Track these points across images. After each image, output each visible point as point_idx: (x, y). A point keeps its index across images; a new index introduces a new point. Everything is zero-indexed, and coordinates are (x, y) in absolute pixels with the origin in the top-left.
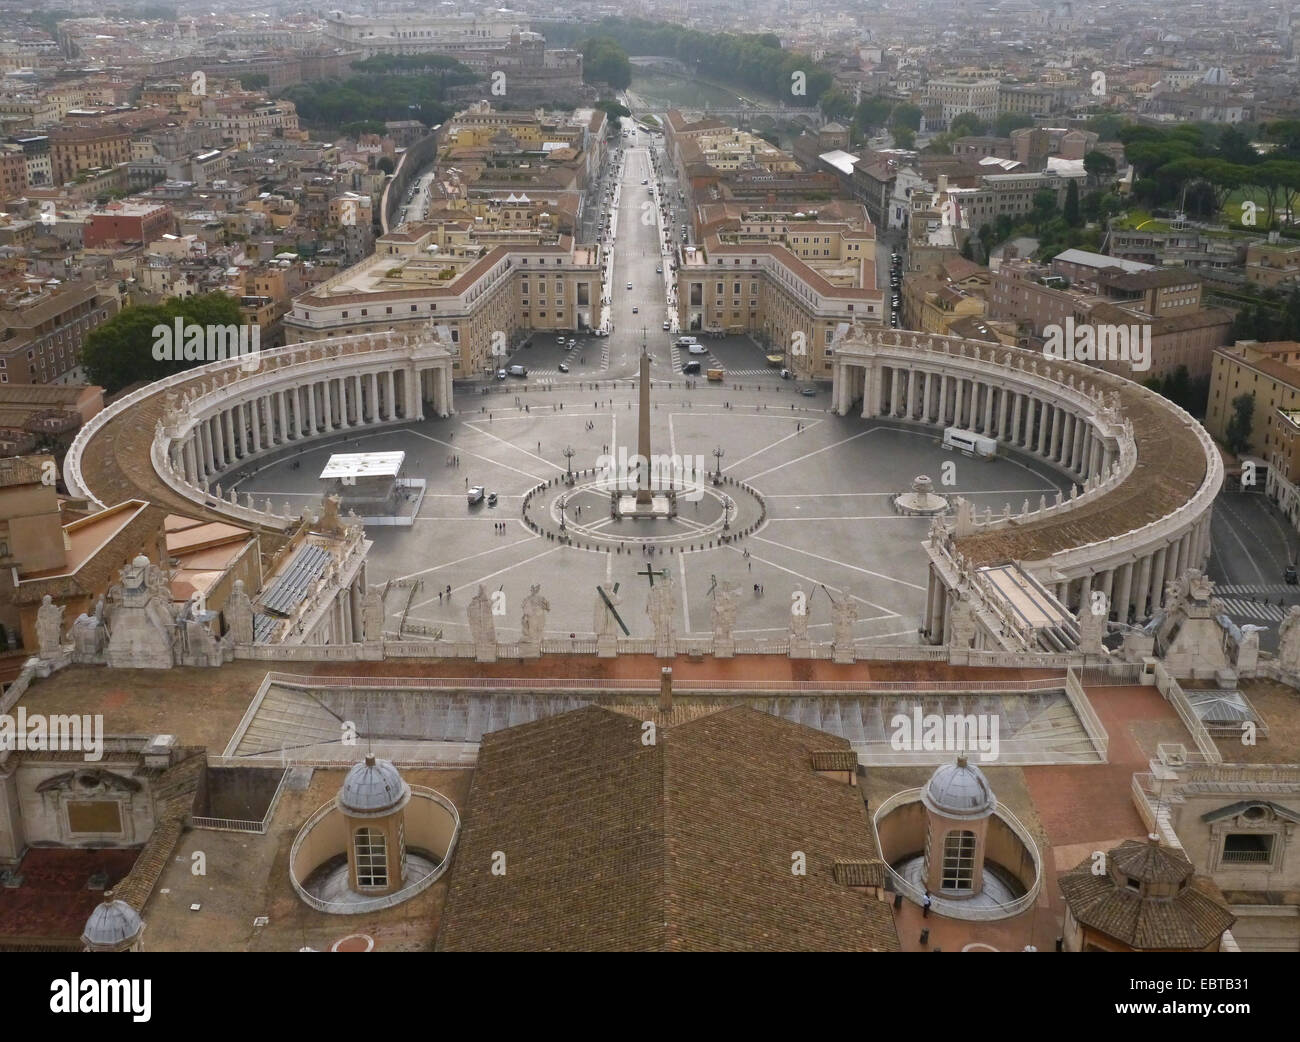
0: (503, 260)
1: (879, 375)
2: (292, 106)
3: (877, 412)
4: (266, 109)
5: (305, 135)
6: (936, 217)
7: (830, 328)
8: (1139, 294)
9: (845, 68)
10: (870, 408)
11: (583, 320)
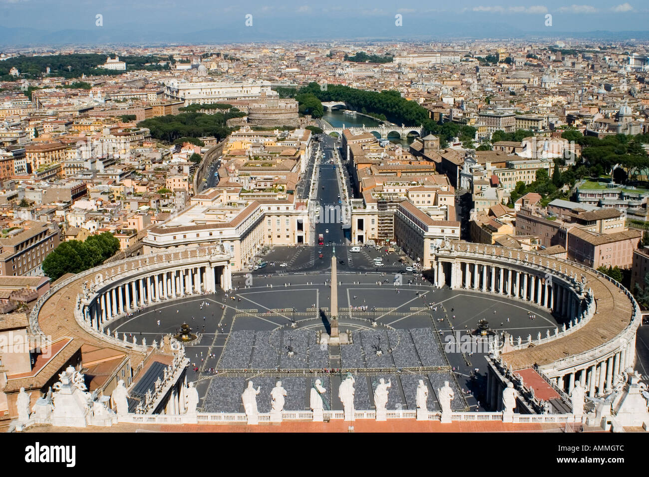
0: (258, 208)
1: (459, 266)
2: (148, 130)
3: (459, 286)
4: (135, 132)
6: (486, 183)
7: (432, 242)
8: (593, 222)
9: (435, 107)
10: (456, 282)
11: (300, 239)
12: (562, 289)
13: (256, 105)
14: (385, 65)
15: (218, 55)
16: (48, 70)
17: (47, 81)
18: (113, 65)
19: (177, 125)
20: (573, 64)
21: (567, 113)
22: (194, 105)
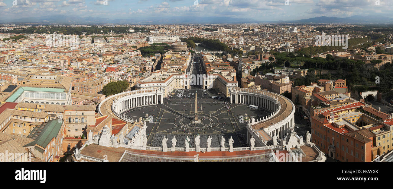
0: (173, 77)
1: (238, 96)
2: (140, 51)
3: (238, 103)
4: (136, 51)
5: (142, 55)
6: (246, 68)
7: (229, 88)
8: (279, 80)
9: (230, 45)
10: (237, 102)
11: (186, 87)
12: (270, 102)
13: (174, 44)
14: (215, 32)
15: (163, 28)
16: (112, 31)
17: (111, 35)
18: (131, 30)
19: (149, 49)
20: (272, 31)
21: (271, 46)
22: (155, 43)
